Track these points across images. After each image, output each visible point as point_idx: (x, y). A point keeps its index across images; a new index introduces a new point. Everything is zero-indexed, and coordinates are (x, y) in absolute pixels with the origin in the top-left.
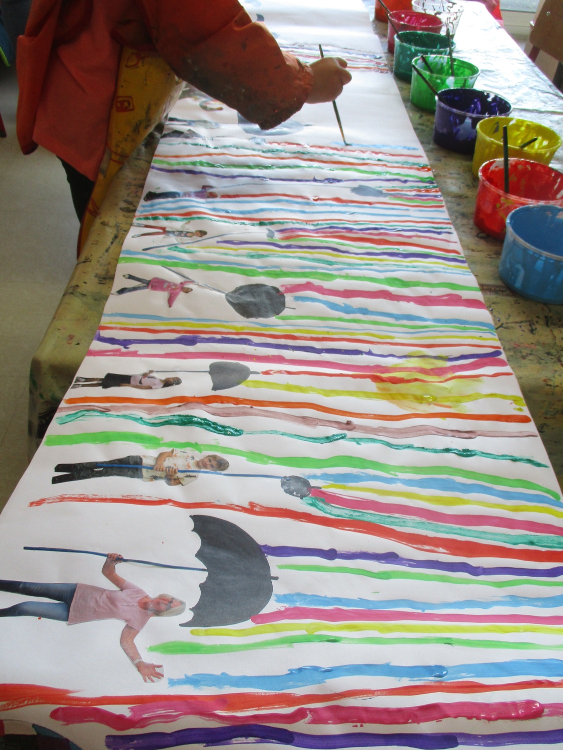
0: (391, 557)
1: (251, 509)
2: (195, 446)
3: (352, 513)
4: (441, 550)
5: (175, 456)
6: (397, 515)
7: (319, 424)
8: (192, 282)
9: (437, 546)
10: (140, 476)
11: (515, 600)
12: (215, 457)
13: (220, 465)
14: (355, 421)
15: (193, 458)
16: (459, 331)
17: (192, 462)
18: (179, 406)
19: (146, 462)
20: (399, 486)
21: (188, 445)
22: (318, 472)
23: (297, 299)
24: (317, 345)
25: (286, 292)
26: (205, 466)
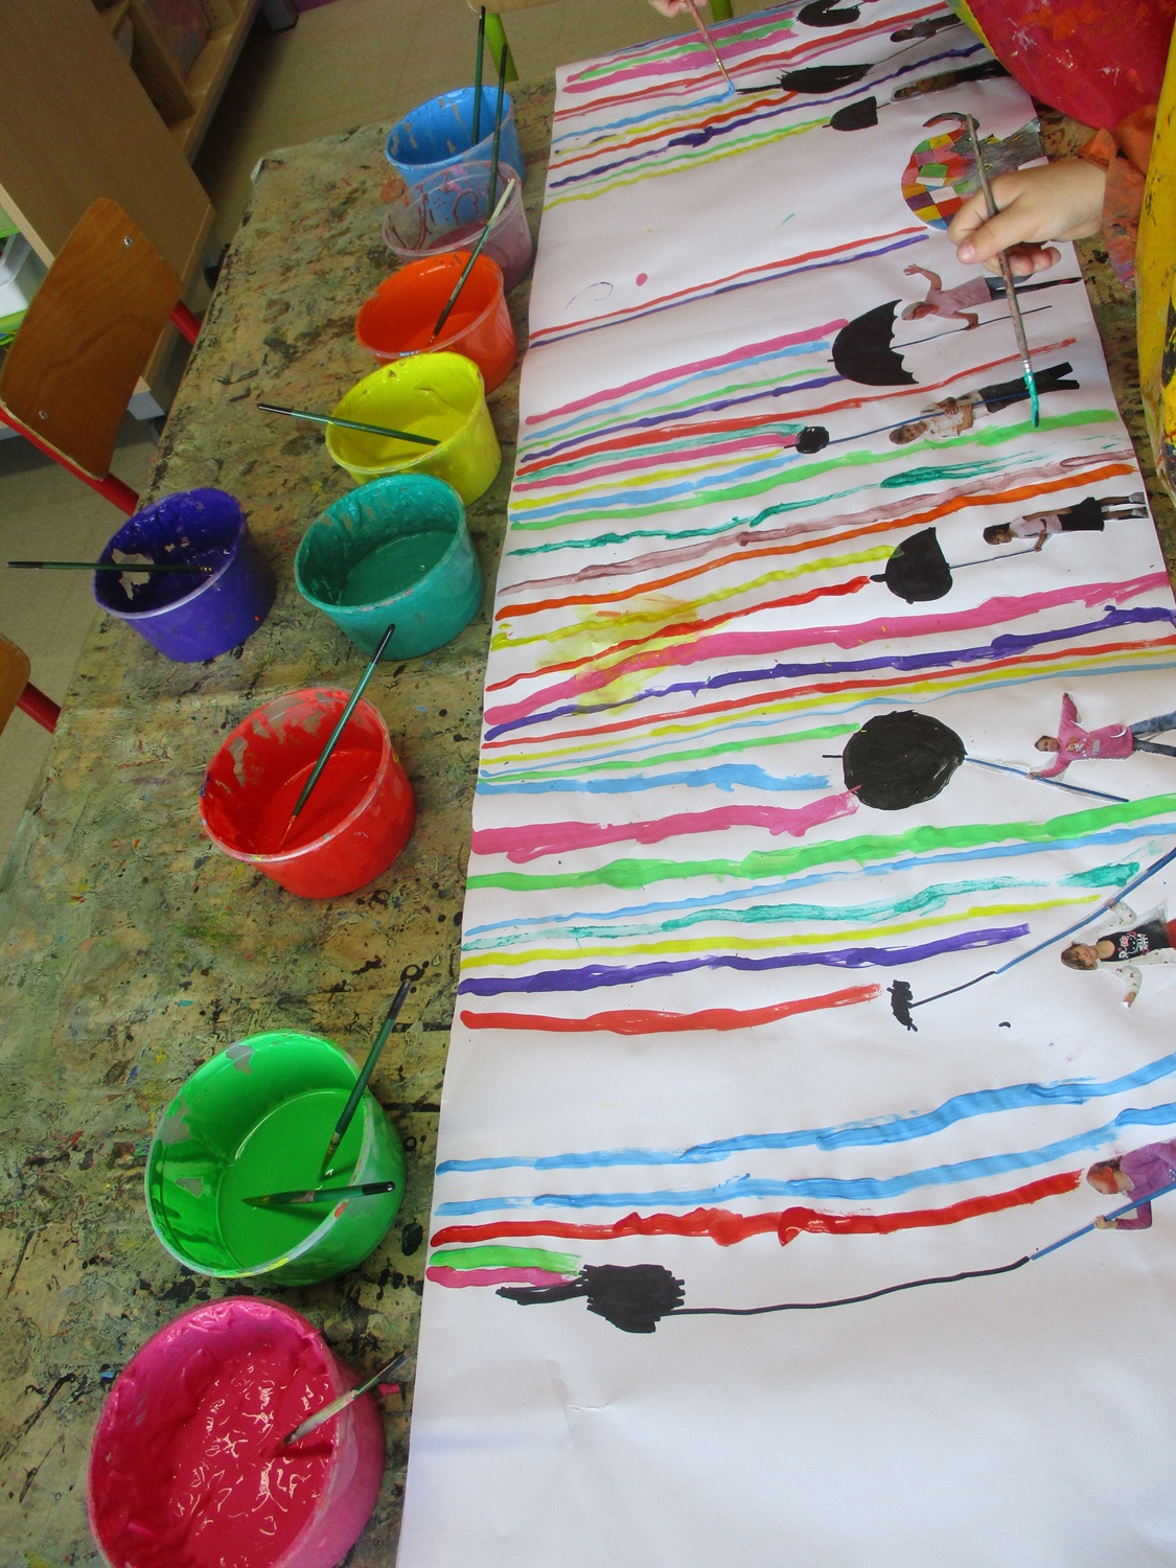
0: (718, 407)
1: (857, 403)
2: (934, 446)
3: (753, 433)
4: (668, 430)
5: (953, 428)
6: (706, 446)
7: (784, 532)
8: (1043, 776)
9: (671, 432)
10: (982, 392)
11: (614, 410)
12: (908, 440)
13: (901, 435)
14: (736, 548)
15: (933, 432)
16: (537, 768)
17: (932, 427)
18: (973, 492)
19: (983, 410)
20: (694, 480)
21: (944, 446)
22: (788, 467)
23: (821, 783)
24: (784, 683)
25: (843, 796)
26: (916, 427)
